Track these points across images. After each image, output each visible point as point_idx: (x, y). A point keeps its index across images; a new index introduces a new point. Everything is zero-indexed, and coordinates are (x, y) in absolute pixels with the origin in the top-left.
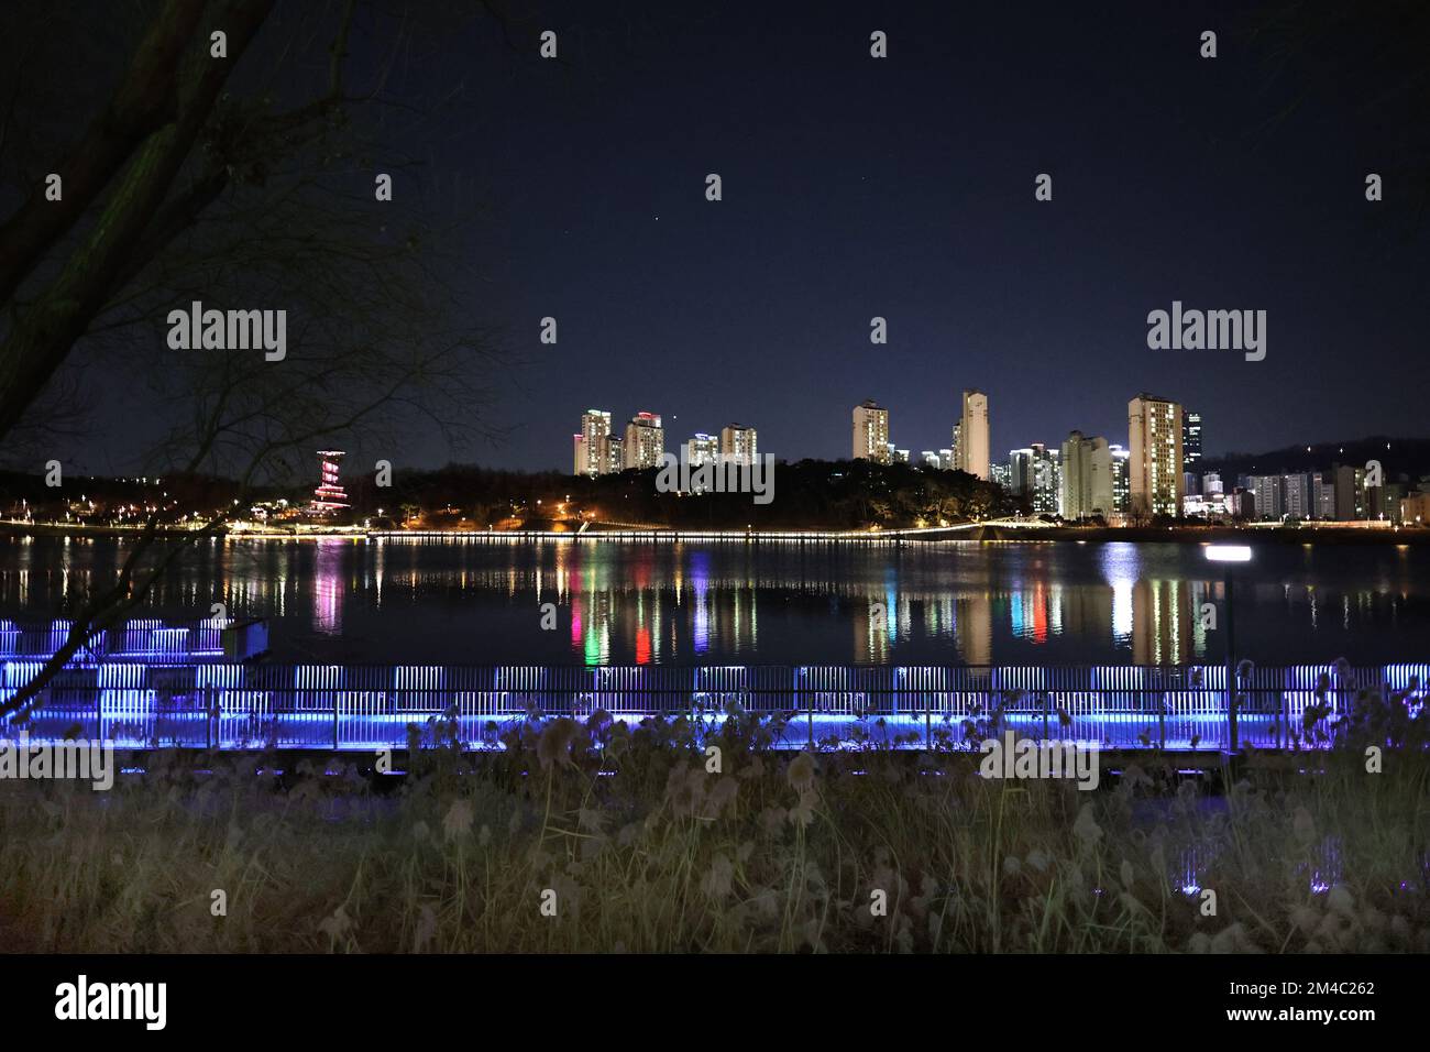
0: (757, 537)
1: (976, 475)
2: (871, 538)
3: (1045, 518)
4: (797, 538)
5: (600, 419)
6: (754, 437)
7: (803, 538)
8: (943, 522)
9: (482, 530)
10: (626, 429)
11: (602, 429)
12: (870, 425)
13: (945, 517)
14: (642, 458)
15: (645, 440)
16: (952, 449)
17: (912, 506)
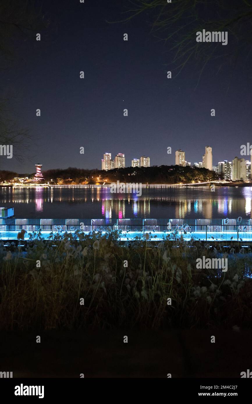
0: (150, 186)
1: (208, 169)
2: (180, 186)
3: (227, 180)
4: (160, 186)
5: (108, 155)
6: (149, 160)
7: (162, 186)
8: (199, 182)
9: (78, 185)
10: (115, 158)
11: (109, 158)
12: (180, 156)
13: (200, 180)
14: (119, 165)
15: (120, 161)
16: (202, 162)
17: (191, 178)
